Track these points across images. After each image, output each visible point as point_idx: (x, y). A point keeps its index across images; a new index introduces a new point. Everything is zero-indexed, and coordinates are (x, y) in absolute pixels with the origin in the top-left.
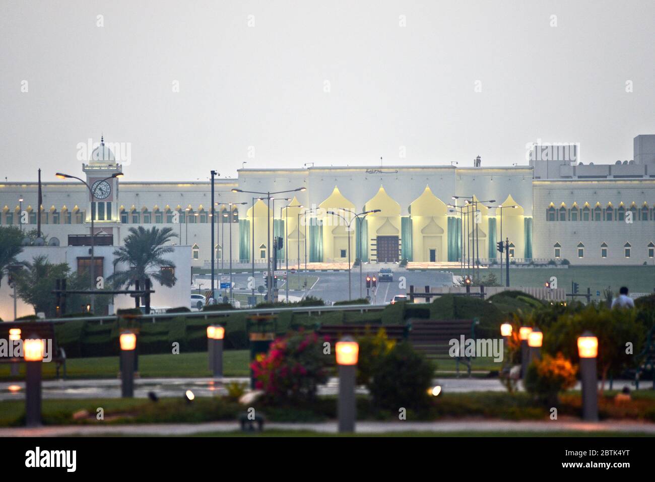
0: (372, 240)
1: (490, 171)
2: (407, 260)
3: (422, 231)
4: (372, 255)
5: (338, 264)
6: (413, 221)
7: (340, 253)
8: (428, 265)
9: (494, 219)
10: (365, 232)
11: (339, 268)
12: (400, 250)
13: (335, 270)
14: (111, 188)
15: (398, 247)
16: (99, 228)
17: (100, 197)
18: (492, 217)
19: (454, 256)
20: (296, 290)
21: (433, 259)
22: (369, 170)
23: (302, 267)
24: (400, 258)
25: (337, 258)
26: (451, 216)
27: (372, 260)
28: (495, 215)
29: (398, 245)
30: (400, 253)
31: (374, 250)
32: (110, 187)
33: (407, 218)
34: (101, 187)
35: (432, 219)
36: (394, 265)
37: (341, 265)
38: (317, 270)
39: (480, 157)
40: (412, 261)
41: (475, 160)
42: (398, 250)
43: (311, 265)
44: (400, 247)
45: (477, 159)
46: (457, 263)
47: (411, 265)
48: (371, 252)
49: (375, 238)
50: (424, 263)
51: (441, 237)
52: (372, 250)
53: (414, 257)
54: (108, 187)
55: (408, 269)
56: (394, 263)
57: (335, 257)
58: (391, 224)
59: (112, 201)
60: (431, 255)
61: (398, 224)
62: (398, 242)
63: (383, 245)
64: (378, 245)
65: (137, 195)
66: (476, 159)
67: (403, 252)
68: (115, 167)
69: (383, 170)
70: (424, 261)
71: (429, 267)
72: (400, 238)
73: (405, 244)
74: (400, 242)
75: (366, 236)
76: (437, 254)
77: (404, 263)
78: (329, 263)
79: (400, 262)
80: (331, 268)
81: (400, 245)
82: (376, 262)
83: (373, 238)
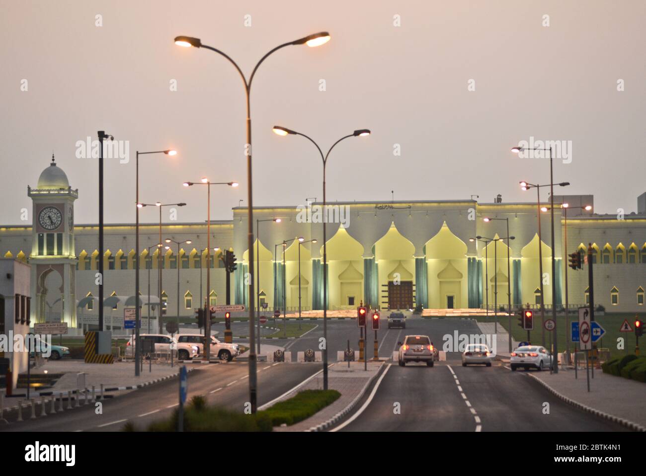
0: (383, 285)
1: (514, 207)
2: (422, 306)
3: (439, 276)
4: (383, 302)
5: (344, 311)
6: (428, 264)
7: (347, 301)
8: (447, 313)
9: (519, 261)
10: (375, 277)
11: (344, 316)
12: (415, 297)
13: (340, 318)
14: (62, 217)
15: (412, 294)
16: (48, 265)
17: (49, 228)
18: (517, 259)
19: (474, 302)
20: (282, 338)
21: (450, 305)
22: (379, 205)
23: (305, 314)
24: (414, 305)
25: (345, 306)
26: (471, 257)
27: (383, 308)
28: (521, 256)
29: (412, 291)
30: (414, 301)
31: (385, 297)
32: (61, 215)
33: (422, 259)
34: (50, 214)
35: (450, 262)
36: (408, 312)
37: (347, 313)
38: (319, 318)
39: (501, 196)
40: (427, 308)
41: (495, 199)
42: (412, 296)
43: (314, 313)
44: (414, 294)
45: (498, 198)
46: (479, 310)
47: (426, 312)
48: (381, 300)
49: (387, 284)
50: (441, 310)
51: (460, 282)
52: (383, 297)
53: (430, 304)
54: (59, 215)
55: (423, 317)
56: (408, 310)
57: (342, 304)
58: (404, 268)
59: (64, 231)
60: (448, 302)
61: (412, 267)
62: (412, 288)
63: (395, 292)
64: (389, 291)
65: (125, 238)
66: (496, 197)
67: (417, 297)
68: (66, 191)
69: (394, 205)
70: (441, 308)
71: (447, 315)
72: (414, 283)
73: (419, 290)
74: (414, 288)
75: (376, 281)
76: (455, 301)
77: (419, 310)
78: (334, 310)
79: (414, 310)
80: (335, 316)
81: (415, 291)
82: (387, 310)
83: (384, 284)
